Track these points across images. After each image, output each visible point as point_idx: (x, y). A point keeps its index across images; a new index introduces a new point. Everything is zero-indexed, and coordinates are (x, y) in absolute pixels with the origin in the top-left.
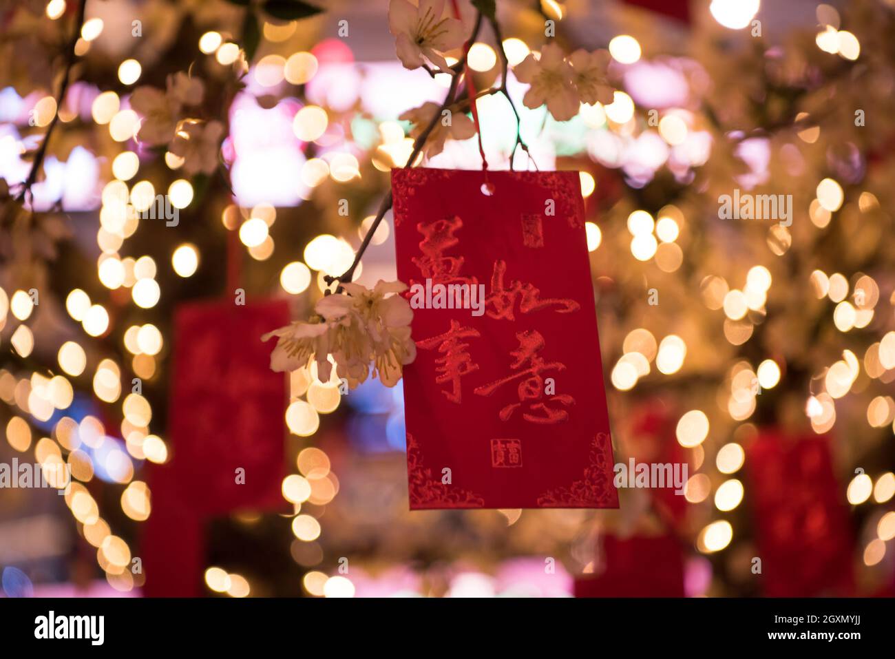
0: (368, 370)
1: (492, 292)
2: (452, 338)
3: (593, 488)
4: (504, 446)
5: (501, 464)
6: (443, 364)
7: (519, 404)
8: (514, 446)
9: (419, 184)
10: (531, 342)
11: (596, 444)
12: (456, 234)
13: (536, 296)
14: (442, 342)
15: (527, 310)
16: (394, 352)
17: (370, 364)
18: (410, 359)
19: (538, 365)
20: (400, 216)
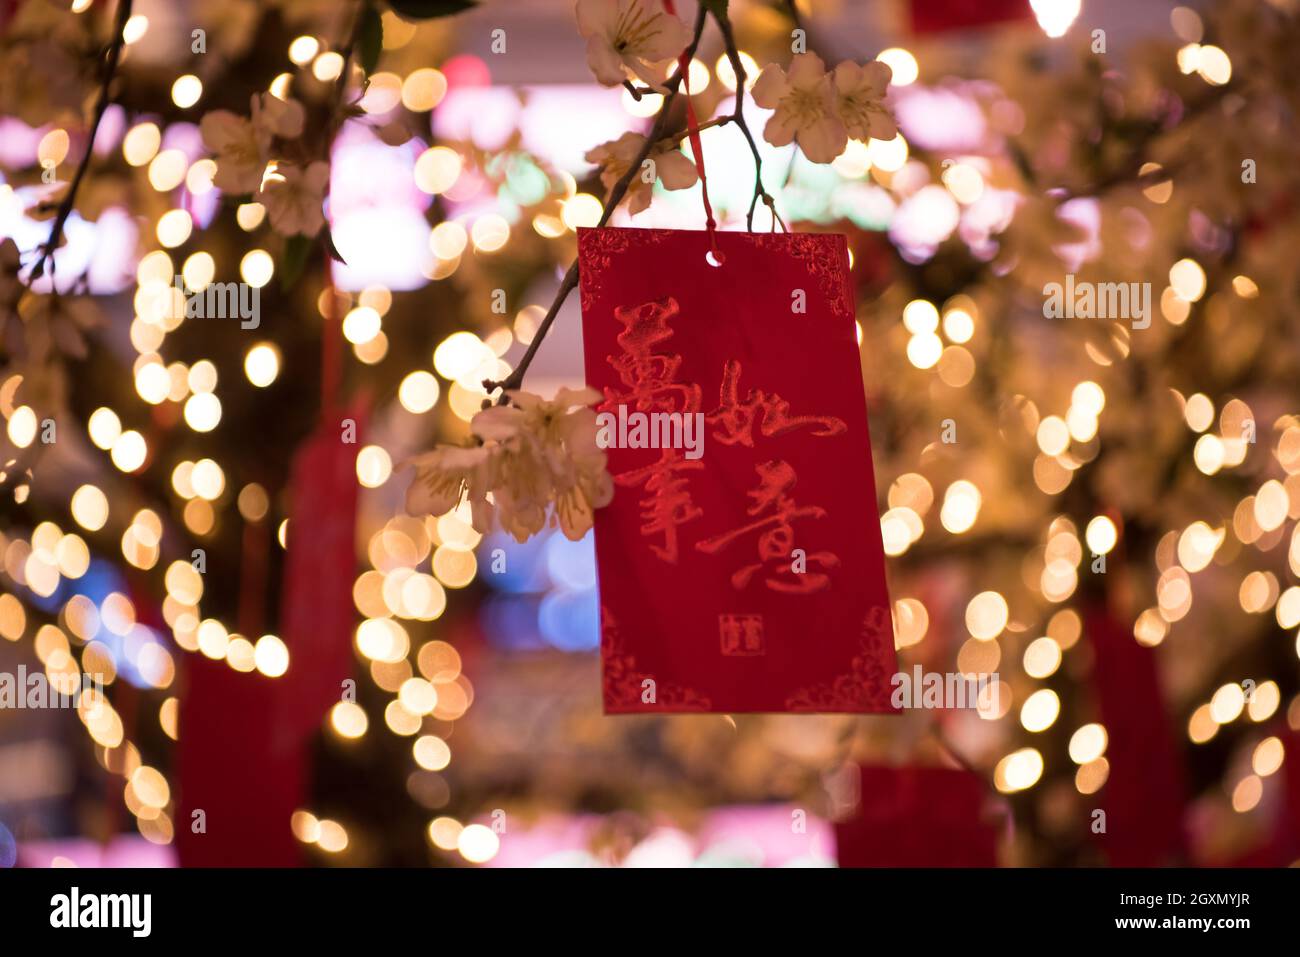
0: (544, 515)
1: (721, 405)
2: (664, 470)
3: (866, 685)
4: (738, 625)
5: (734, 650)
6: (652, 508)
7: (760, 566)
8: (752, 625)
9: (618, 251)
10: (778, 477)
11: (870, 623)
12: (670, 322)
13: (784, 412)
14: (650, 476)
15: (771, 432)
16: (582, 488)
17: (547, 505)
18: (605, 500)
19: (788, 511)
20: (590, 296)
